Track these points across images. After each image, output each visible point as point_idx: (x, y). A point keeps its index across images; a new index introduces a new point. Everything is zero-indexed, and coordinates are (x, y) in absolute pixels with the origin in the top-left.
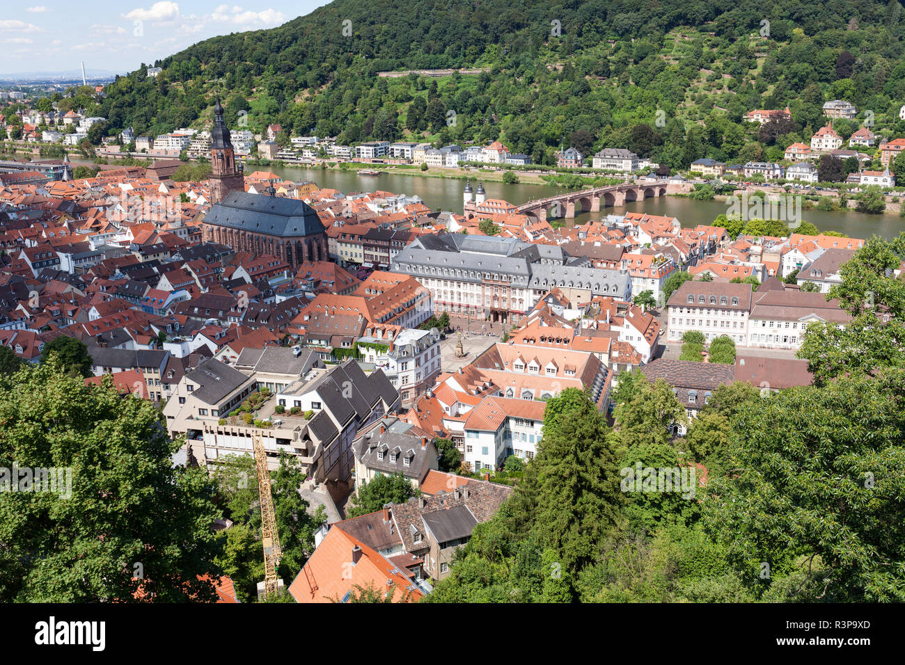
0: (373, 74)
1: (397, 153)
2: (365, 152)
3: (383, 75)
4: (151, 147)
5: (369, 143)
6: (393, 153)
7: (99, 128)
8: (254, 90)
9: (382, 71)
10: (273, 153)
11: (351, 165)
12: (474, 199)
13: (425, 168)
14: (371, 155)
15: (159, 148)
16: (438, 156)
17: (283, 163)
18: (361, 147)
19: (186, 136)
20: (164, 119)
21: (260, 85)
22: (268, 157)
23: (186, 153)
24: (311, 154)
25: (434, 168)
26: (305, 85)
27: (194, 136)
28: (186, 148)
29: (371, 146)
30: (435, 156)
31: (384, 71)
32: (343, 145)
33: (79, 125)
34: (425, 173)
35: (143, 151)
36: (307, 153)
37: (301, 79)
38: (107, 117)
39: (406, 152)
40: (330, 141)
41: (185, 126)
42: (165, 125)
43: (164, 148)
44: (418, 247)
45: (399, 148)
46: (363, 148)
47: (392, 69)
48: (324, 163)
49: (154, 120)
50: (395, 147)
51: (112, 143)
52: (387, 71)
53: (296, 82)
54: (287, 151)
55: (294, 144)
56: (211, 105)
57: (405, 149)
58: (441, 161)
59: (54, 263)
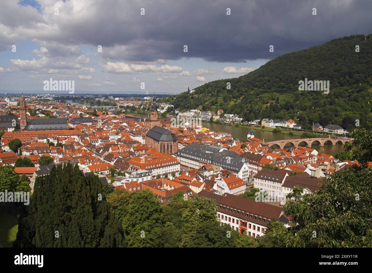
19: (193, 112)
25: (267, 127)
30: (269, 124)
33: (165, 107)
36: (228, 120)
41: (194, 109)
43: (186, 115)
54: (222, 119)
55: (225, 116)
59: (97, 142)
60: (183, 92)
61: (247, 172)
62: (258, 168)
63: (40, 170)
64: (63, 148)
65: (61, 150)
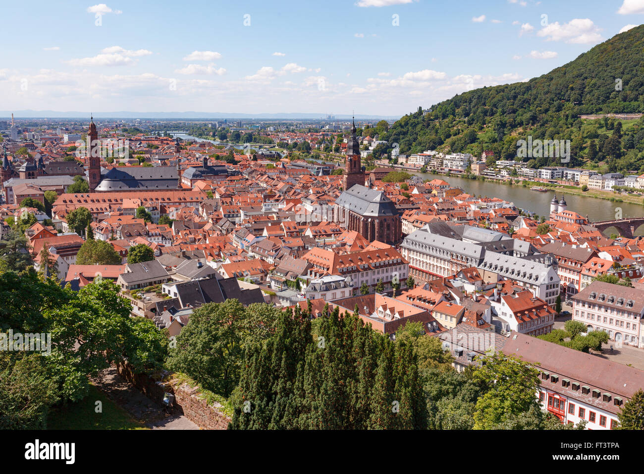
0: (575, 116)
1: (569, 177)
2: (545, 174)
3: (584, 117)
4: (407, 162)
5: (549, 168)
6: (567, 176)
7: (381, 148)
8: (485, 126)
9: (583, 114)
10: (481, 170)
11: (530, 183)
12: (557, 210)
13: (585, 189)
14: (548, 177)
15: (411, 163)
16: (599, 181)
17: (485, 178)
18: (542, 170)
19: (430, 156)
20: (420, 144)
21: (490, 122)
22: (477, 173)
23: (427, 167)
24: (506, 173)
25: (593, 189)
26: (521, 124)
27: (435, 155)
28: (427, 164)
29: (550, 170)
30: (597, 181)
31: (585, 114)
32: (532, 168)
33: (371, 145)
34: (585, 194)
35: (401, 164)
36: (504, 173)
37: (518, 119)
38: (388, 141)
39: (576, 176)
40: (523, 165)
41: (432, 149)
42: (419, 148)
43: (414, 163)
44: (426, 230)
45: (571, 172)
46: (544, 171)
47: (592, 113)
48: (511, 180)
49: (414, 144)
50: (569, 172)
51: (386, 158)
52: (588, 114)
53: (515, 121)
54: (491, 170)
55: (498, 165)
56: (454, 135)
57: (576, 174)
58: (601, 185)
59: (237, 216)
60: (409, 115)
61: (557, 287)
62: (580, 278)
63: (130, 271)
64: (171, 227)
65: (168, 230)
